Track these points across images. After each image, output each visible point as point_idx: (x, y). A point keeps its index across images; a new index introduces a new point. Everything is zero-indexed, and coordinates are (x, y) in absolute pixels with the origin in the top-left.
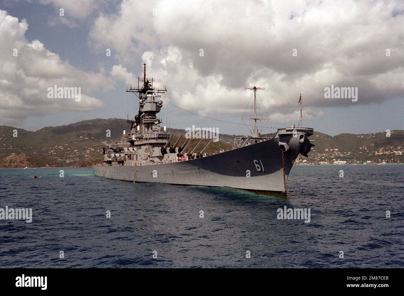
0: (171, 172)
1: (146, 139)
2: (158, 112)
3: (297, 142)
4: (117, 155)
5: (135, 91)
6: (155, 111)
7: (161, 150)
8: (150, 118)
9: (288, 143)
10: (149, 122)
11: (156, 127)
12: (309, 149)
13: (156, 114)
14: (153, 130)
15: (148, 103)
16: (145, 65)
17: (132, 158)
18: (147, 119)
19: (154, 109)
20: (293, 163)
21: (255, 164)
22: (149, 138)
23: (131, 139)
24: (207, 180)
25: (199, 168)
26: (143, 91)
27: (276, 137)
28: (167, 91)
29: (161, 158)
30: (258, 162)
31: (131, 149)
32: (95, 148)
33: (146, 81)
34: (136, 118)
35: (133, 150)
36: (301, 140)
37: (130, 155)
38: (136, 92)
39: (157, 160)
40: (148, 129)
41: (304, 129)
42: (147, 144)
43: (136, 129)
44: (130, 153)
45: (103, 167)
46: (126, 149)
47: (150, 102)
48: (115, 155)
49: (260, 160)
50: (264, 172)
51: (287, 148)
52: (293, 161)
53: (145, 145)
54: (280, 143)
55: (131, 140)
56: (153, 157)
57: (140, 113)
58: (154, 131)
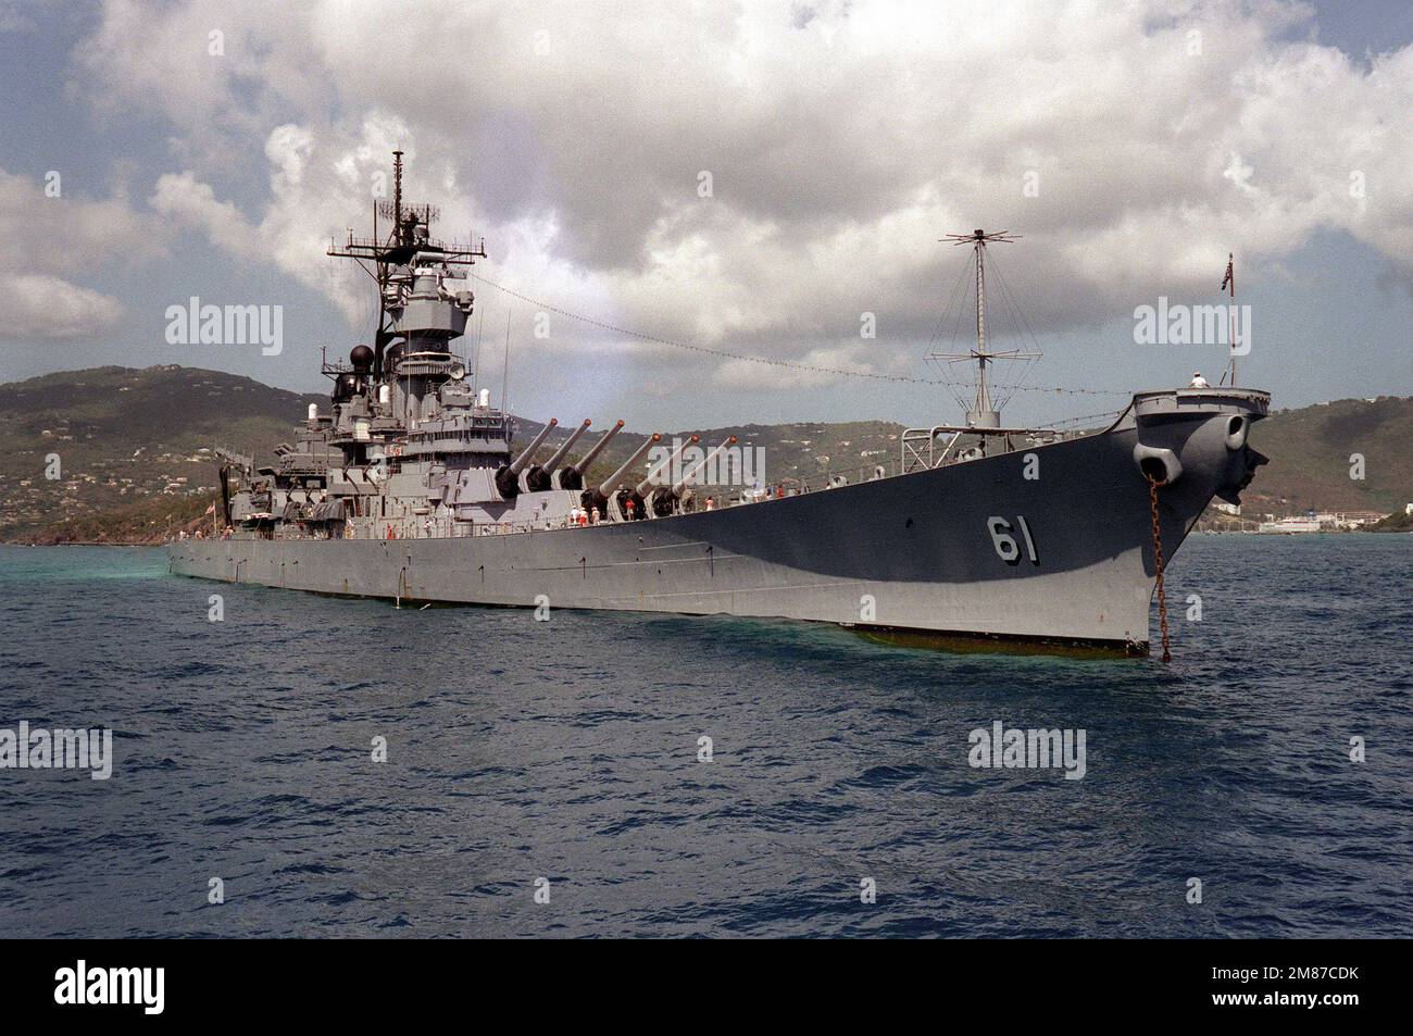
0: (576, 562)
1: (421, 437)
2: (455, 334)
3: (1220, 447)
4: (299, 496)
5: (363, 252)
6: (449, 331)
7: (497, 478)
8: (431, 357)
9: (1177, 451)
10: (426, 371)
11: (459, 393)
12: (1250, 473)
13: (450, 342)
14: (444, 403)
15: (418, 298)
16: (398, 157)
17: (363, 508)
18: (415, 362)
19: (446, 325)
20: (1186, 529)
21: (993, 531)
22: (436, 434)
23: (350, 435)
24: (747, 594)
25: (711, 548)
26: (400, 255)
27: (1121, 427)
28: (485, 256)
29: (493, 508)
30: (1006, 524)
31: (356, 474)
32: (98, 472)
33: (406, 216)
34: (354, 358)
35: (365, 480)
36: (1233, 436)
37: (356, 496)
38: (365, 257)
39: (480, 516)
40: (420, 398)
41: (1245, 394)
42: (427, 456)
43: (366, 399)
44: (354, 492)
45: (229, 543)
46: (336, 475)
47: (430, 296)
48: (289, 499)
49: (1021, 519)
50: (1036, 563)
51: (1173, 469)
52: (1191, 521)
53: (414, 458)
54: (1142, 450)
55: (351, 440)
56: (463, 505)
57: (383, 337)
58: (449, 407)
